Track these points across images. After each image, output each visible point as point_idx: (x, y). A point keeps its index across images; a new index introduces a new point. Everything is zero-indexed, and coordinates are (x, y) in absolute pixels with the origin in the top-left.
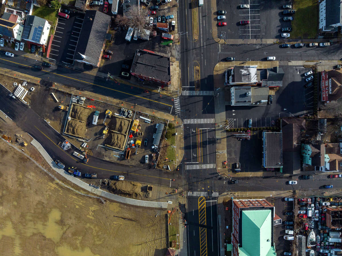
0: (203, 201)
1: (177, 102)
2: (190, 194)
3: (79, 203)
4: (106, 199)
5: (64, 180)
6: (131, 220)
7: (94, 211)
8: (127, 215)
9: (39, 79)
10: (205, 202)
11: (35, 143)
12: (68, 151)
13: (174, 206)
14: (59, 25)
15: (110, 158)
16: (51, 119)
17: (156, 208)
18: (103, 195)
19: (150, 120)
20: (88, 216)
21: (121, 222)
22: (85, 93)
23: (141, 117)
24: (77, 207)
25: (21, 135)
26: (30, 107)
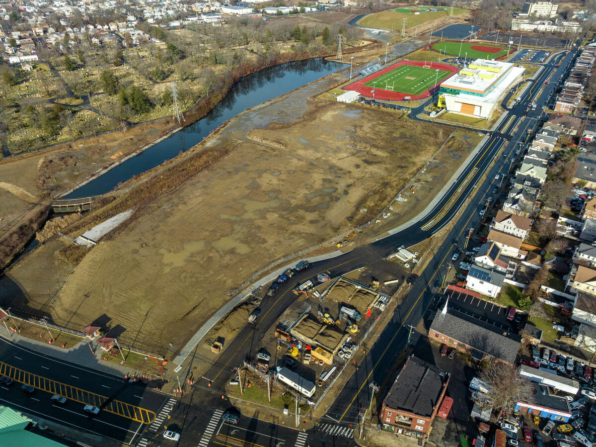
0: (146, 420)
1: (344, 433)
2: (173, 402)
3: (244, 272)
4: (232, 297)
5: (279, 266)
6: (187, 314)
7: (225, 282)
8: (196, 312)
9: (419, 274)
10: (143, 422)
11: (338, 253)
12: (316, 278)
13: (168, 372)
14: (496, 308)
15: (287, 315)
16: (363, 272)
17: (183, 347)
18: (240, 295)
19: (324, 380)
20: (223, 275)
21: (192, 304)
22: (391, 312)
23: (334, 368)
24: (241, 269)
25: (351, 245)
26: (384, 259)
